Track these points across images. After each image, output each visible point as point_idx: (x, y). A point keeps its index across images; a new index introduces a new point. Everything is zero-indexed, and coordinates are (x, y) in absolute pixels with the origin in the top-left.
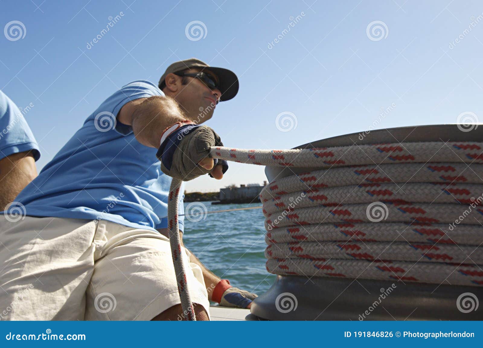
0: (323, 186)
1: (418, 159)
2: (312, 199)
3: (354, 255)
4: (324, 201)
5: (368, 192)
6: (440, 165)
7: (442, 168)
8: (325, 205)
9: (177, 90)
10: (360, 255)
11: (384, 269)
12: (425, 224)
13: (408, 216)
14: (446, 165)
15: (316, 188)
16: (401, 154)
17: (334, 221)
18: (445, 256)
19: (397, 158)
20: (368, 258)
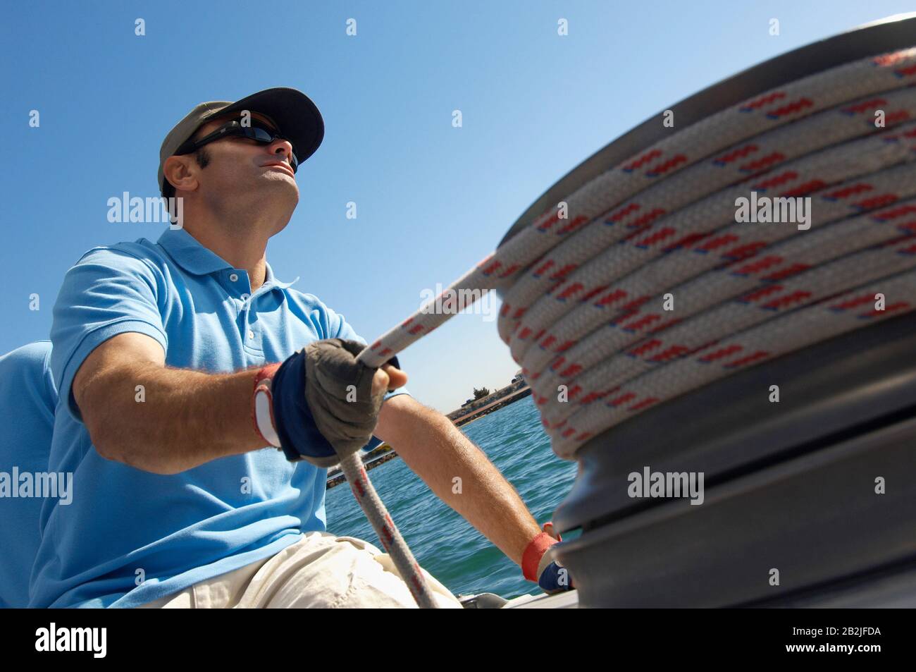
0: (569, 269)
1: (692, 157)
2: (562, 297)
3: (657, 358)
4: (580, 294)
5: (638, 246)
6: (731, 152)
7: (737, 154)
8: (585, 299)
9: (199, 185)
10: (666, 354)
11: (709, 359)
12: (745, 257)
13: (714, 256)
14: (742, 147)
15: (561, 277)
16: (661, 161)
17: (608, 317)
18: (798, 295)
19: (659, 170)
20: (679, 352)
